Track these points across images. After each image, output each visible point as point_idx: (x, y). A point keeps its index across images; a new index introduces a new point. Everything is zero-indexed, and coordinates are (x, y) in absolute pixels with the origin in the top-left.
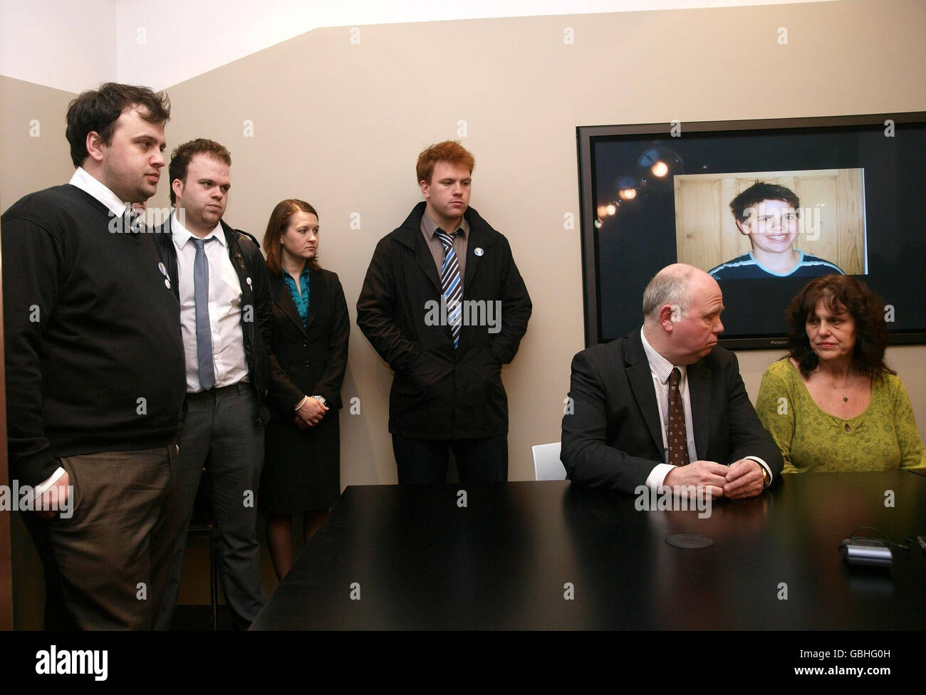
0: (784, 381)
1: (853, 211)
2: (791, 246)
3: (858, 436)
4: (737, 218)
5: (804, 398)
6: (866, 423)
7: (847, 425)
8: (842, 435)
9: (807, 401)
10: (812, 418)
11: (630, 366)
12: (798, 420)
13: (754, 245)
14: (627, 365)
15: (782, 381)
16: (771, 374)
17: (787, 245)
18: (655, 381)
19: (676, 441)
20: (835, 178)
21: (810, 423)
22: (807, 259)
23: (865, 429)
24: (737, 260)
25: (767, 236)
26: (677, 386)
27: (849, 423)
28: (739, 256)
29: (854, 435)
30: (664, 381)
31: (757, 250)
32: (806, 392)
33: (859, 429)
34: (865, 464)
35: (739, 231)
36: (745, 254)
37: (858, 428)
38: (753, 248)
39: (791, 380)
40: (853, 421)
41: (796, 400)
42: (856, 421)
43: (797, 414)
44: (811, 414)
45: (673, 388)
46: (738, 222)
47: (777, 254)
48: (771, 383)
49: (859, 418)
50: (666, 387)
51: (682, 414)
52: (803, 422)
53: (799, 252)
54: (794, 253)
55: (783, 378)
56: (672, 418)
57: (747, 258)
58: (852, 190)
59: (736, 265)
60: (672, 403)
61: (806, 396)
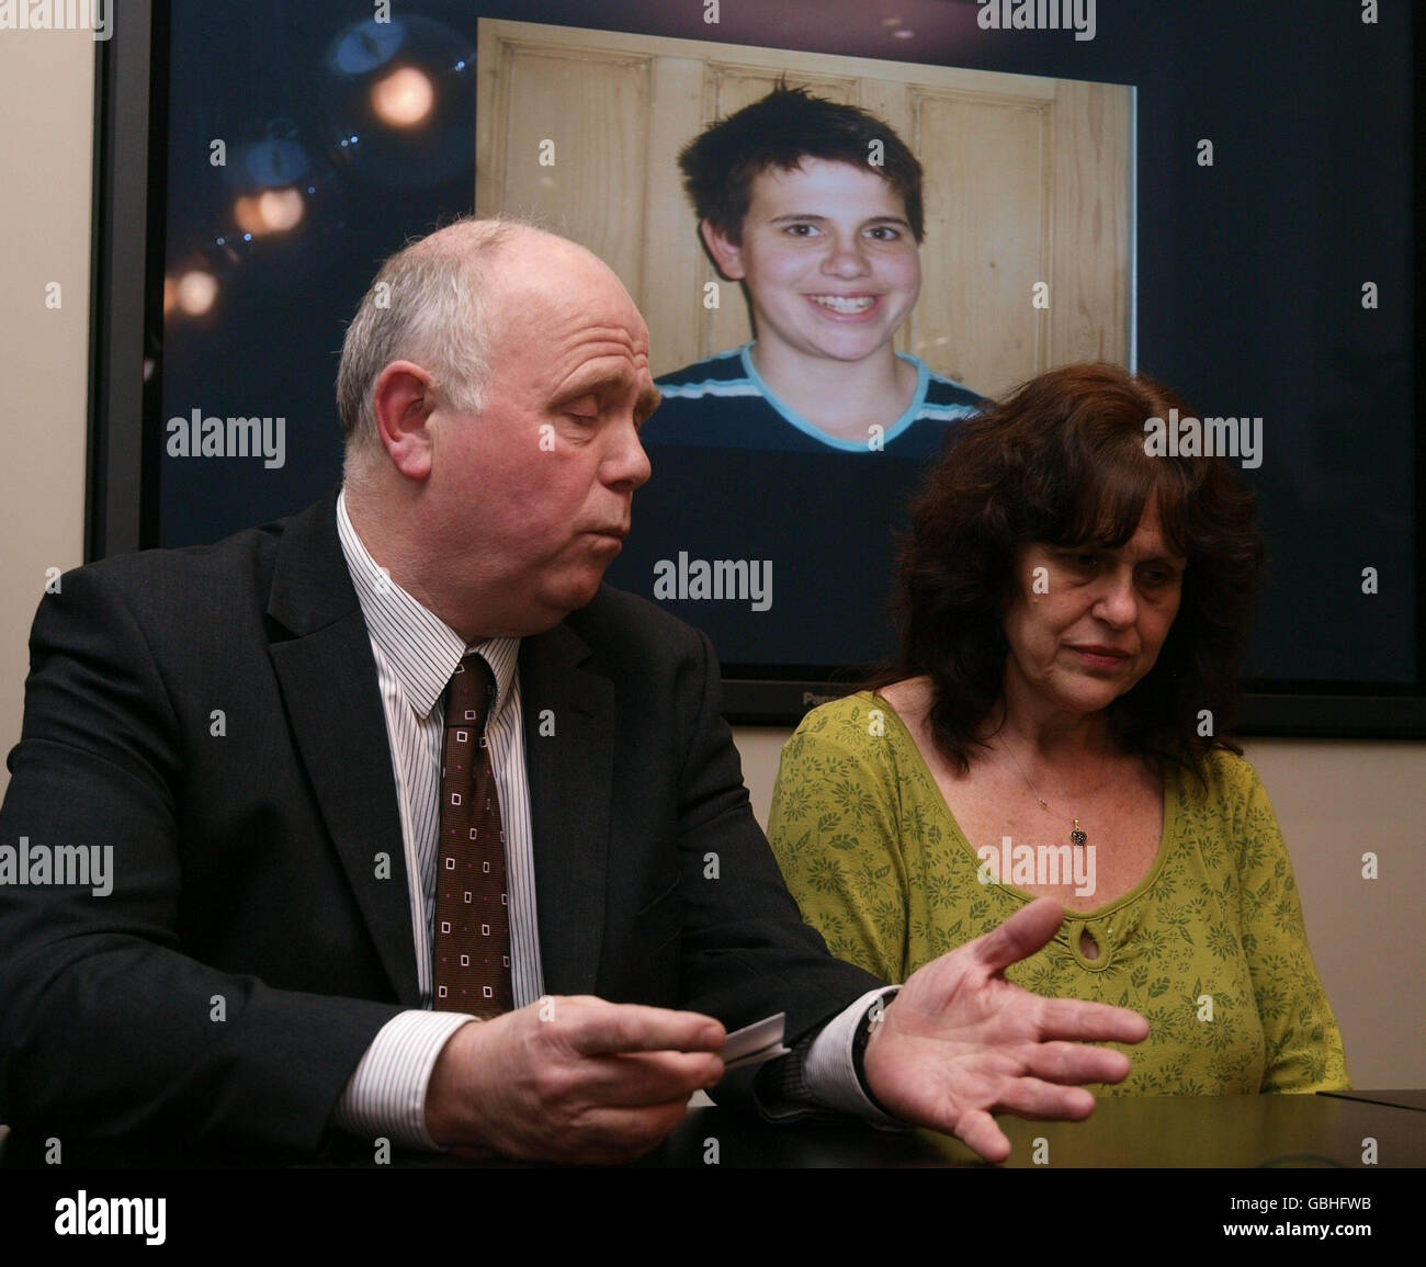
0: (864, 764)
1: (1097, 239)
2: (888, 340)
3: (1126, 971)
4: (702, 213)
5: (935, 833)
6: (1152, 925)
7: (1086, 935)
8: (1072, 969)
9: (945, 843)
10: (965, 905)
11: (291, 636)
12: (917, 914)
13: (761, 324)
14: (276, 630)
15: (855, 764)
16: (813, 743)
17: (875, 335)
18: (388, 706)
19: (465, 960)
20: (1045, 107)
21: (959, 924)
22: (940, 393)
23: (1149, 946)
24: (695, 374)
25: (808, 296)
26: (478, 730)
27: (1093, 926)
28: (705, 359)
29: (1110, 969)
30: (426, 706)
31: (771, 342)
32: (942, 809)
33: (1129, 947)
34: (1151, 1079)
35: (708, 261)
36: (726, 352)
37: (1123, 944)
38: (755, 334)
39: (886, 763)
40: (1109, 915)
41: (907, 836)
42: (1118, 919)
43: (914, 889)
44: (961, 892)
45: (463, 737)
46: (707, 231)
47: (839, 365)
48: (815, 776)
49: (1127, 904)
50: (429, 738)
51: (496, 849)
52: (935, 923)
53: (914, 366)
54: (898, 367)
55: (858, 756)
56: (451, 864)
57: (730, 368)
58: (1098, 159)
59: (692, 392)
60: (456, 799)
61: (942, 825)
